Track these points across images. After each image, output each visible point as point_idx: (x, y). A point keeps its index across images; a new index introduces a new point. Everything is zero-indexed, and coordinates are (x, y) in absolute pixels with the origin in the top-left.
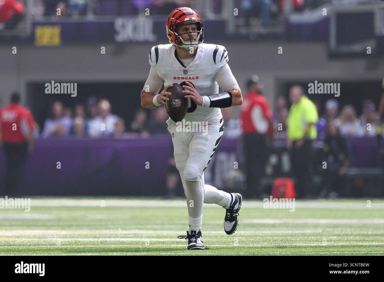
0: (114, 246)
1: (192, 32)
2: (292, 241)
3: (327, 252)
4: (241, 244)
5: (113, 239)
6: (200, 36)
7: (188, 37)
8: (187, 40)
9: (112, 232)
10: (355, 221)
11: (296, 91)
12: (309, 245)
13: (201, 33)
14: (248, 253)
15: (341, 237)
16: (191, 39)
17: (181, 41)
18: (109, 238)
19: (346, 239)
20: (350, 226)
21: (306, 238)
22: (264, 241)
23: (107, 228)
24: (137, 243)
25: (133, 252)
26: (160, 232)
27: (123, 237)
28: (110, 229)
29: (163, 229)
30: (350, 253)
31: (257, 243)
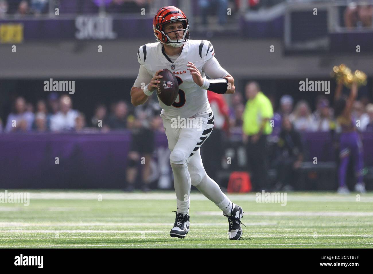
0: (75, 238)
1: (178, 30)
2: (248, 233)
3: (282, 243)
4: (198, 236)
5: (74, 231)
6: (186, 33)
7: (174, 36)
8: (174, 38)
9: (74, 224)
10: (309, 214)
11: (252, 87)
12: (264, 236)
13: (187, 31)
14: (205, 245)
15: (295, 229)
16: (177, 37)
17: (168, 40)
18: (70, 230)
19: (300, 231)
20: (305, 219)
21: (261, 230)
22: (221, 233)
23: (68, 219)
24: (98, 235)
25: (94, 244)
26: (119, 224)
27: (84, 229)
28: (71, 221)
29: (122, 221)
30: (304, 244)
31: (214, 234)
